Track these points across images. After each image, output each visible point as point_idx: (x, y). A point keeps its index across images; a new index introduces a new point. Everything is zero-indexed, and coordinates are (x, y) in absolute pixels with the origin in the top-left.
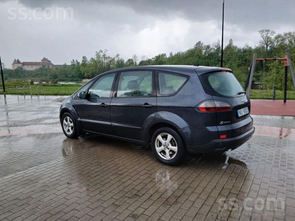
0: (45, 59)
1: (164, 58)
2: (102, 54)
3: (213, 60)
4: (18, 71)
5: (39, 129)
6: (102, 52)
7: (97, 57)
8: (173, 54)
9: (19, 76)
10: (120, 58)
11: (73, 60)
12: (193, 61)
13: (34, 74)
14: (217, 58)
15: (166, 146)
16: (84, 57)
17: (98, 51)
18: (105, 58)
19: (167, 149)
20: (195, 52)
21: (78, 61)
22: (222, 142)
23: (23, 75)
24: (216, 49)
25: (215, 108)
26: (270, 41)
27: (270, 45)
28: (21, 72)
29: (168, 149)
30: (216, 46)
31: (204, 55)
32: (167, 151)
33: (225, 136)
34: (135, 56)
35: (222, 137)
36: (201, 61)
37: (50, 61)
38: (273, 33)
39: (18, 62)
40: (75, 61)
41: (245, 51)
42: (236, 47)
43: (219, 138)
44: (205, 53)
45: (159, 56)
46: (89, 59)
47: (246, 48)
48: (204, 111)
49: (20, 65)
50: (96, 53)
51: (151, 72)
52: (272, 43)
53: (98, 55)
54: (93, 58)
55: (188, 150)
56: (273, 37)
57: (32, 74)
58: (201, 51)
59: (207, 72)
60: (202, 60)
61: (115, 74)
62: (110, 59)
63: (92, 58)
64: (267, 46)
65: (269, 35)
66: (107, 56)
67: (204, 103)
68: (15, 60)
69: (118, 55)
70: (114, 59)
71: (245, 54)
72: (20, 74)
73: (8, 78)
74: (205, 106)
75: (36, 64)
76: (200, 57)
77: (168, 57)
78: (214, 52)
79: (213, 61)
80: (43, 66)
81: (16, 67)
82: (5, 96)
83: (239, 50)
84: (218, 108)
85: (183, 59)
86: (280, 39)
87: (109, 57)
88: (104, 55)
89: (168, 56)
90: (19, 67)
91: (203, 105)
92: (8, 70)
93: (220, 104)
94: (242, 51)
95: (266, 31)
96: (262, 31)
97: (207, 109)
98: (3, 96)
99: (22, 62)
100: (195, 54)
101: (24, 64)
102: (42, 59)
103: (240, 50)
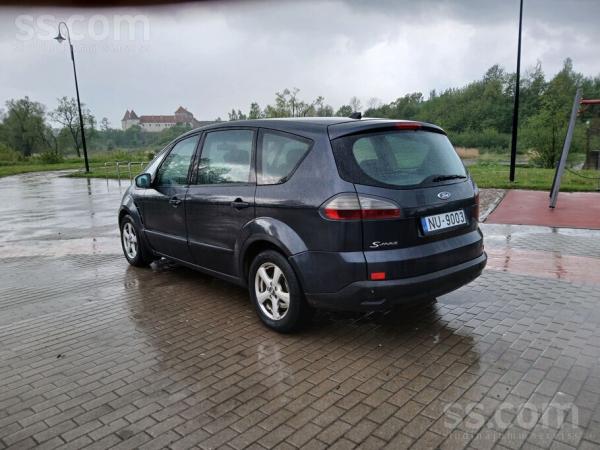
0: (181, 110)
1: (417, 103)
2: (288, 98)
3: (526, 104)
4: (133, 133)
5: (84, 246)
6: (289, 93)
7: (279, 105)
8: (438, 95)
9: (135, 144)
10: (324, 105)
11: (234, 112)
12: (479, 107)
13: (160, 139)
14: (535, 101)
15: (272, 292)
16: (253, 105)
17: (281, 93)
18: (295, 106)
19: (273, 298)
20: (484, 89)
21: (243, 114)
22: (375, 289)
23: (141, 142)
24: (532, 80)
25: (359, 212)
28: (138, 135)
29: (276, 297)
30: (532, 76)
31: (504, 96)
32: (275, 301)
33: (382, 275)
34: (354, 101)
35: (374, 276)
36: (498, 107)
37: (190, 114)
39: (133, 116)
40: (237, 113)
42: (580, 76)
43: (368, 278)
44: (507, 90)
45: (407, 98)
46: (262, 108)
48: (336, 217)
49: (136, 122)
50: (277, 97)
51: (252, 132)
53: (280, 100)
54: (272, 106)
55: (310, 301)
57: (156, 138)
58: (497, 86)
59: (353, 131)
60: (501, 104)
61: (197, 138)
62: (304, 108)
63: (269, 107)
66: (299, 102)
67: (336, 200)
68: (128, 112)
69: (320, 99)
70: (312, 106)
72: (136, 139)
73: (115, 147)
74: (337, 208)
75: (165, 119)
76: (495, 99)
77: (425, 100)
78: (527, 87)
79: (525, 108)
80: (178, 124)
81: (128, 126)
82: (89, 181)
84: (367, 211)
85: (458, 103)
87: (302, 104)
88: (293, 100)
89: (426, 98)
90: (134, 126)
91: (332, 205)
92: (115, 131)
93: (373, 202)
94: (594, 83)
97: (341, 213)
98: (85, 180)
99: (139, 116)
100: (485, 93)
101: (144, 119)
102: (176, 109)
103: (590, 82)
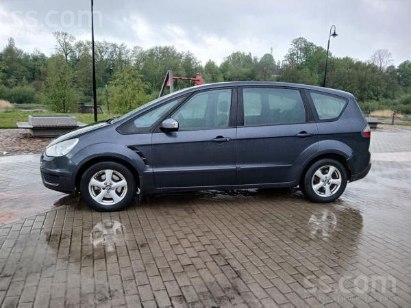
26: (71, 49)
27: (70, 54)
38: (72, 38)
41: (35, 59)
47: (37, 54)
52: (72, 51)
56: (73, 44)
64: (66, 55)
65: (67, 41)
71: (36, 63)
83: (27, 57)
86: (82, 47)
94: (31, 58)
95: (63, 34)
96: (57, 34)
103: (29, 56)
